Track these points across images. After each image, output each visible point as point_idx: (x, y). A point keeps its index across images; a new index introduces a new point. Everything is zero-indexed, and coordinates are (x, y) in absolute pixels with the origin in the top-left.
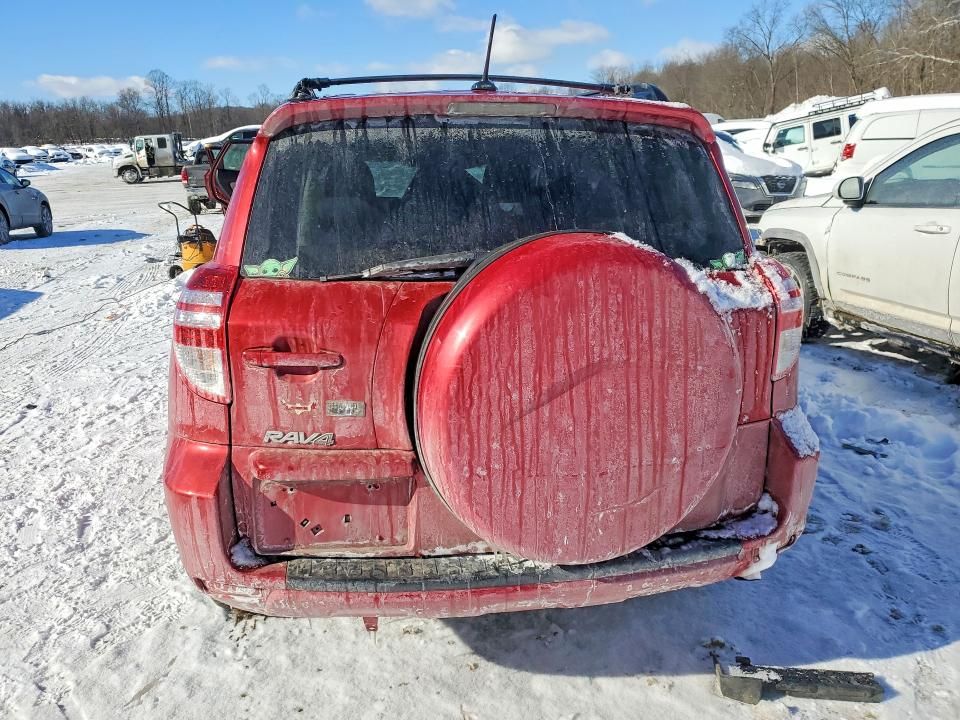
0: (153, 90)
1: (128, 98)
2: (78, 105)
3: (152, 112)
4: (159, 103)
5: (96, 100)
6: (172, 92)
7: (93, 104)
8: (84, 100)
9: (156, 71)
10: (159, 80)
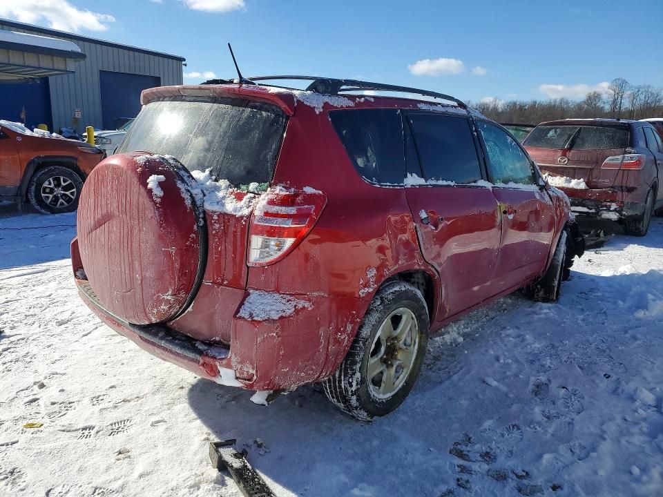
0: (613, 92)
1: (594, 98)
2: (558, 103)
3: (607, 108)
4: (614, 102)
5: (569, 100)
6: (628, 93)
7: (567, 102)
8: (562, 100)
9: (619, 79)
10: (620, 85)
